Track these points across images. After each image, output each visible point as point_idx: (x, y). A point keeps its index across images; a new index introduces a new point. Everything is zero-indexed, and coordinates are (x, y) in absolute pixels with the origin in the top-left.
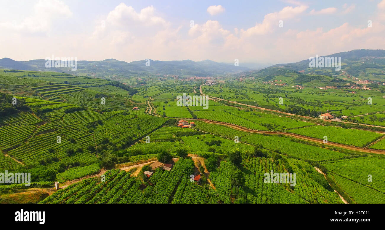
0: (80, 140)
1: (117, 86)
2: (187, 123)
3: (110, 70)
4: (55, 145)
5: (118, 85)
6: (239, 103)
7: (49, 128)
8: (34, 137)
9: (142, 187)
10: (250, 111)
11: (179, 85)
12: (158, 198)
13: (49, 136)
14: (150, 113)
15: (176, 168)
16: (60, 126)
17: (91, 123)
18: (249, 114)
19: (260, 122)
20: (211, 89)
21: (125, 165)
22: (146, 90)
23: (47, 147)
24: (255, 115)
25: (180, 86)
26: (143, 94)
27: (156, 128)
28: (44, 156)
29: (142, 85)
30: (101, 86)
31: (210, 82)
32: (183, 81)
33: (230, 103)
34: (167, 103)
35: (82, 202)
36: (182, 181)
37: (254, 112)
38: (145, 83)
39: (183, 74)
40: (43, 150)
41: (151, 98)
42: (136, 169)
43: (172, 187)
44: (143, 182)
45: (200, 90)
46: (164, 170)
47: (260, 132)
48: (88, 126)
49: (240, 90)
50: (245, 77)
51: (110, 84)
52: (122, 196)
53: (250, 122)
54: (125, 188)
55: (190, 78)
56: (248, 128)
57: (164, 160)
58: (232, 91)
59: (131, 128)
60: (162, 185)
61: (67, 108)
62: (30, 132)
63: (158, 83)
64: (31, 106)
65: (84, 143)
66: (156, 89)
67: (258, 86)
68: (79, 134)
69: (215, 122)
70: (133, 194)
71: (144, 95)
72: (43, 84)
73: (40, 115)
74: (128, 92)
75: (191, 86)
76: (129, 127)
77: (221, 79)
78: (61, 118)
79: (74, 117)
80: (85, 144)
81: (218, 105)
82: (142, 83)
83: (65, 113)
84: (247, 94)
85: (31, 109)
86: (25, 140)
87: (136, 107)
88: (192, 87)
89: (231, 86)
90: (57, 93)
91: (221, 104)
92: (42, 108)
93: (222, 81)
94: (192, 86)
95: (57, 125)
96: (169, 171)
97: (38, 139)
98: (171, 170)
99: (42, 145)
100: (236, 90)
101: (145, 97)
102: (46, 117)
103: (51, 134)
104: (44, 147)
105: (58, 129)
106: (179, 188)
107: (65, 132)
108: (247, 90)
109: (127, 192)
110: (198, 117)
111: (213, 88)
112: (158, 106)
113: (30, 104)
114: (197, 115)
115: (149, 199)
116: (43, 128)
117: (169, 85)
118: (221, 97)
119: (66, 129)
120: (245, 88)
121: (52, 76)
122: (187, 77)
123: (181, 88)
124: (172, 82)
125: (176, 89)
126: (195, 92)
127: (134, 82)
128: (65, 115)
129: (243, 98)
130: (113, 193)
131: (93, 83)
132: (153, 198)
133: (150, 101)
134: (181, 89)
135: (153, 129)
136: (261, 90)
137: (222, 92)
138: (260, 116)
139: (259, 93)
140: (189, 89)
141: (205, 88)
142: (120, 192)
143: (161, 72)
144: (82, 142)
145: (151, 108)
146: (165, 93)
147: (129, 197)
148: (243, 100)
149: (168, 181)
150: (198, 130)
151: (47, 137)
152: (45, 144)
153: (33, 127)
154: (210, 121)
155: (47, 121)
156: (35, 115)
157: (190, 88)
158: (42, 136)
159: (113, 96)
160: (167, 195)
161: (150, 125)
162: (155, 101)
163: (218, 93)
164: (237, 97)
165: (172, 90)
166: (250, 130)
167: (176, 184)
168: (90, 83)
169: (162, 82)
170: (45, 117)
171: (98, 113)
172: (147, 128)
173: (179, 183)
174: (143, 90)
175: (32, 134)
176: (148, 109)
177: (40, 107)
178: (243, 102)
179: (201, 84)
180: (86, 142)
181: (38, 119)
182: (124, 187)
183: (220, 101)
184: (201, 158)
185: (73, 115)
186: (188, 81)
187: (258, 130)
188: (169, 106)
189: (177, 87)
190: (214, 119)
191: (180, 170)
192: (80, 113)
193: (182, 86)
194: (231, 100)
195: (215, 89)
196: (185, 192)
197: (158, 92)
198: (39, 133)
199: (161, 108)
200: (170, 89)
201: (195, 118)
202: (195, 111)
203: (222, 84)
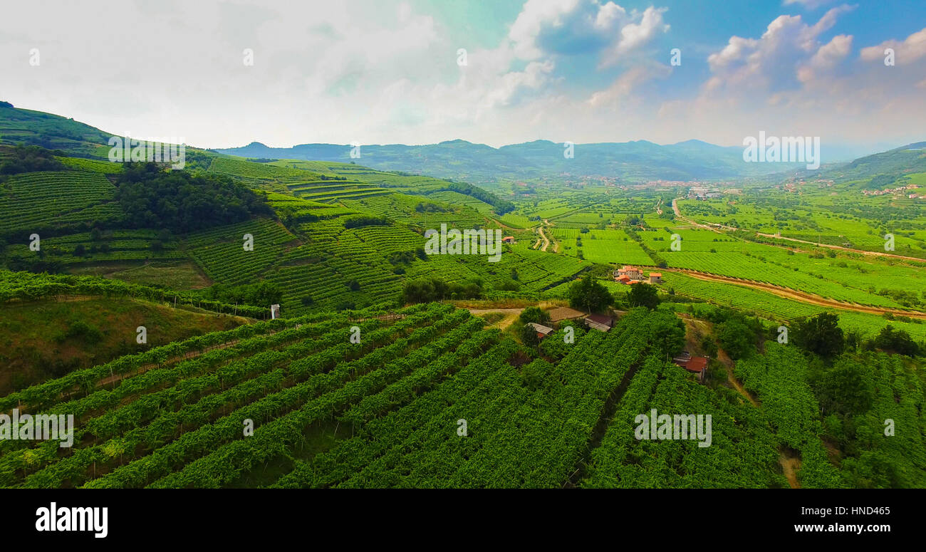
0: (372, 287)
1: (467, 194)
2: (640, 276)
3: (452, 163)
4: (317, 290)
5: (468, 191)
6: (788, 237)
7: (308, 254)
8: (277, 269)
9: (516, 360)
10: (825, 256)
11: (616, 197)
12: (567, 396)
13: (307, 271)
14: (544, 249)
15: (625, 328)
16: (332, 253)
17: (401, 253)
18: (825, 263)
19: (867, 286)
20: (703, 206)
21: (471, 305)
22: (536, 205)
23: (299, 293)
24: (846, 266)
25: (619, 200)
26: (528, 213)
27: (557, 279)
28: (292, 311)
29: (526, 198)
30: (432, 192)
31: (698, 191)
32: (626, 189)
33: (761, 237)
34: (586, 233)
35: (331, 357)
36: (646, 366)
37: (838, 259)
38: (532, 192)
39: (626, 174)
40: (291, 298)
41: (546, 222)
42: (501, 317)
43: (614, 376)
44: (522, 347)
45: (674, 208)
46: (588, 329)
47: (866, 309)
48: (393, 259)
49: (790, 210)
50: (803, 181)
51: (451, 189)
52: (453, 371)
53: (830, 283)
54: (466, 351)
55: (645, 184)
56: (825, 298)
57: (586, 303)
58: (764, 210)
59: (495, 273)
60: (580, 365)
61: (351, 217)
62: (271, 258)
63: (565, 194)
64: (276, 208)
65: (380, 293)
66: (560, 204)
67: (845, 202)
68: (372, 274)
69: (719, 278)
70: (488, 373)
71: (530, 216)
72: (309, 178)
73: (292, 227)
74: (491, 207)
75: (648, 200)
76: (490, 272)
77: (729, 187)
78: (335, 237)
79: (363, 238)
80: (382, 297)
81: (726, 241)
82: (527, 193)
83: (344, 228)
84: (812, 219)
85: (275, 213)
86: (259, 274)
87: (509, 235)
88: (651, 201)
89: (759, 200)
90: (336, 197)
91: (733, 240)
92: (298, 212)
93: (735, 191)
94: (653, 199)
95: (325, 251)
96: (603, 333)
97: (283, 275)
98: (609, 331)
99: (290, 288)
100: (775, 209)
101: (532, 219)
102: (304, 231)
103: (311, 268)
104: (294, 292)
105: (325, 260)
106: (636, 381)
107: (340, 267)
108: (810, 210)
109: (468, 363)
110: (669, 265)
111: (710, 204)
112: (564, 238)
113: (275, 204)
114: (667, 259)
115: (540, 393)
116: (297, 253)
117: (591, 197)
118: (733, 223)
119: (343, 261)
120: (804, 207)
121: (331, 169)
122: (637, 181)
123: (624, 203)
124: (597, 191)
125: (608, 205)
126: (660, 212)
127: (505, 189)
128: (344, 233)
129: (800, 228)
130: (426, 356)
131: (413, 185)
132: (551, 394)
133: (545, 227)
134: (622, 205)
135: (551, 282)
136: (858, 211)
137: (734, 213)
138: (863, 272)
139: (851, 218)
140: (643, 206)
141: (687, 205)
142: (449, 359)
143: (573, 169)
144: (375, 292)
145: (547, 240)
146: (582, 212)
147: (475, 377)
148: (802, 232)
149: (600, 357)
150: (672, 292)
151: (303, 272)
152: (297, 286)
153: (276, 250)
154: (704, 275)
155: (304, 240)
156: (282, 226)
157: (647, 204)
158: (293, 269)
159: (457, 210)
160: (598, 393)
161: (543, 274)
162: (555, 227)
163: (724, 216)
164: (782, 226)
165: (599, 207)
166: (830, 303)
167: (627, 369)
168: (407, 187)
169: (574, 192)
170: (302, 232)
171: (418, 234)
172: (534, 279)
173: (635, 368)
174: (528, 206)
175: (272, 263)
176: (538, 243)
177: (294, 210)
178: (802, 236)
179: (676, 196)
180: (384, 293)
181: (287, 235)
182: (463, 348)
183: (728, 233)
184: (701, 322)
185: (362, 232)
186: (640, 191)
187: (863, 305)
188: (593, 238)
189: (613, 202)
190: (715, 272)
191: (638, 333)
192: (378, 230)
193: (626, 199)
194: (765, 232)
195: (716, 206)
196: (657, 396)
197: (566, 210)
198: (286, 263)
199: (573, 243)
200: (596, 206)
201: (663, 265)
202: (662, 251)
203: (732, 197)
